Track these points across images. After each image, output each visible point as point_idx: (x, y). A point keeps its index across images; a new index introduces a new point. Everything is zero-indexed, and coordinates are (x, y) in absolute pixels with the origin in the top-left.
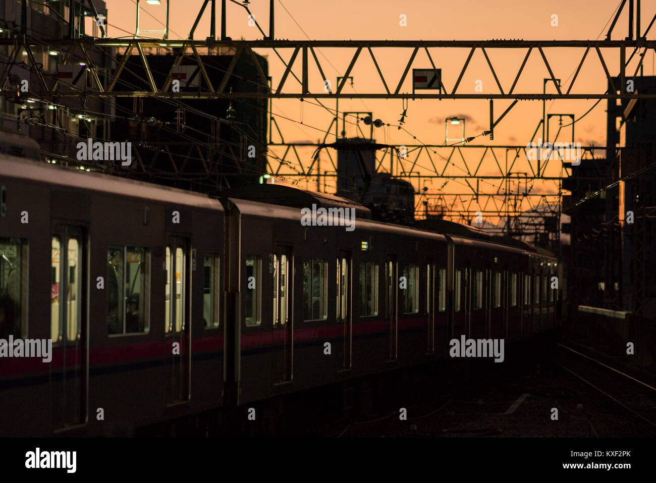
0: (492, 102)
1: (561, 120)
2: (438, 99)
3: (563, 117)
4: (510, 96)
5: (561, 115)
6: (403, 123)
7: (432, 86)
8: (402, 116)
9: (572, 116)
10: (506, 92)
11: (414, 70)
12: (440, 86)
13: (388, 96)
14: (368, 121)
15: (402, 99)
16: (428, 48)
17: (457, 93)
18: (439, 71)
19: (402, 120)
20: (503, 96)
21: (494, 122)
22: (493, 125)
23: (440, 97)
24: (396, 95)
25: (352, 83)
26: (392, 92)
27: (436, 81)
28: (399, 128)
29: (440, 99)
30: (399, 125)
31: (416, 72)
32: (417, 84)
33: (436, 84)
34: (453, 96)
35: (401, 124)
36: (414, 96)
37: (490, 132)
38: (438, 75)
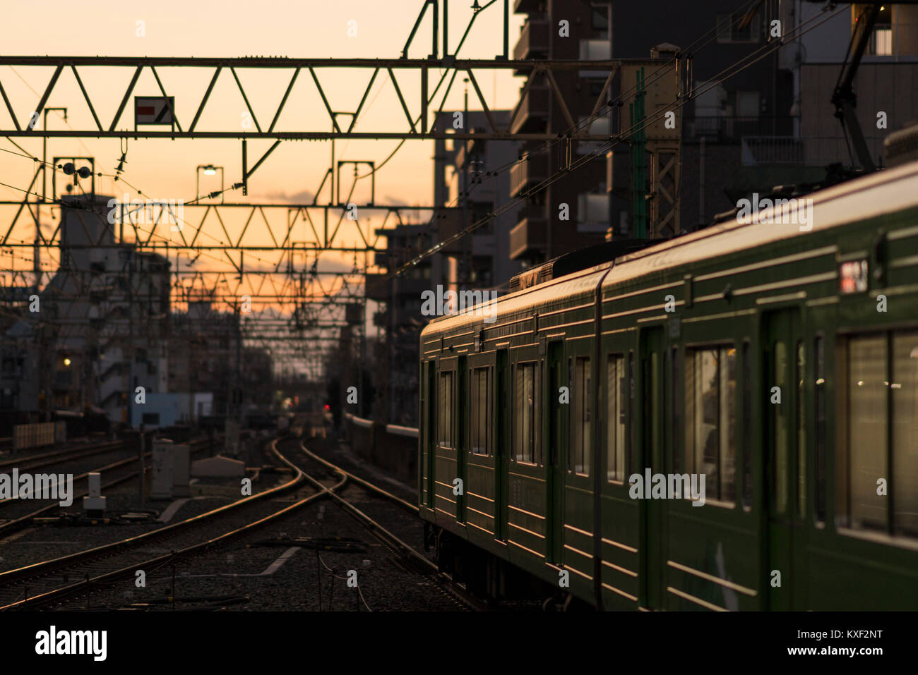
0: (244, 143)
1: (356, 169)
2: (170, 139)
3: (359, 166)
4: (270, 134)
5: (356, 163)
6: (121, 172)
7: (162, 121)
8: (120, 162)
9: (371, 164)
10: (265, 129)
11: (137, 99)
12: (173, 120)
13: (101, 134)
14: (69, 169)
15: (119, 139)
16: (156, 68)
17: (196, 130)
18: (171, 100)
19: (120, 168)
20: (260, 135)
21: (248, 170)
22: (246, 175)
23: (172, 135)
24: (112, 133)
25: (66, 117)
26: (106, 128)
27: (168, 113)
28: (116, 178)
29: (173, 139)
30: (115, 174)
31: (139, 101)
32: (141, 117)
33: (167, 117)
34: (191, 134)
35: (118, 173)
36: (136, 135)
37: (243, 185)
38: (169, 106)
